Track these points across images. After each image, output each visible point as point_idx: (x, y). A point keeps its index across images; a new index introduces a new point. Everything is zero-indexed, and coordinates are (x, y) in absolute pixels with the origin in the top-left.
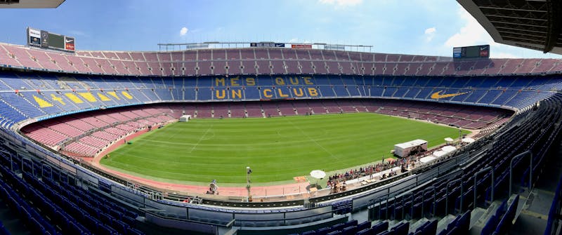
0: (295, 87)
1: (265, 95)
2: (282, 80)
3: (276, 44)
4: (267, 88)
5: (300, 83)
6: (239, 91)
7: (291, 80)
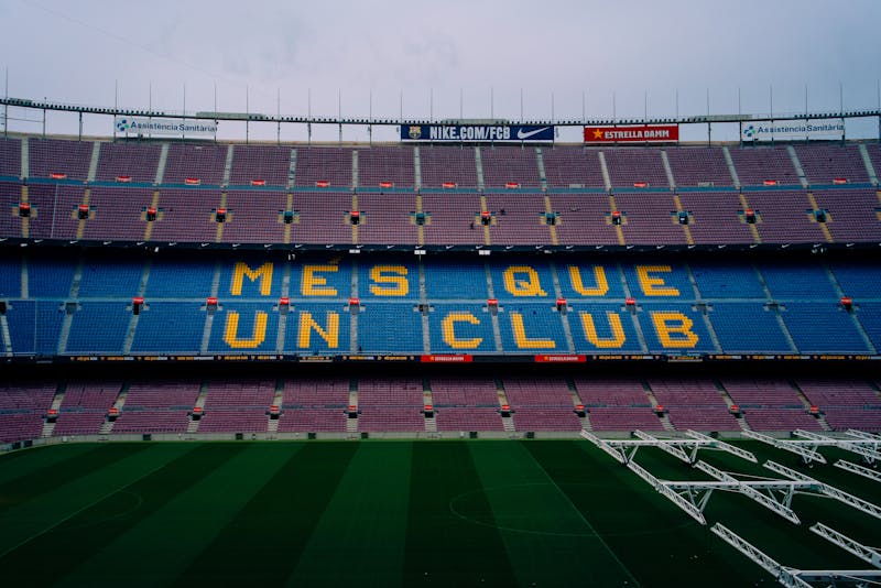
0: (588, 308)
1: (448, 335)
2: (534, 276)
3: (514, 128)
4: (459, 308)
5: (614, 291)
6: (333, 319)
7: (575, 276)
